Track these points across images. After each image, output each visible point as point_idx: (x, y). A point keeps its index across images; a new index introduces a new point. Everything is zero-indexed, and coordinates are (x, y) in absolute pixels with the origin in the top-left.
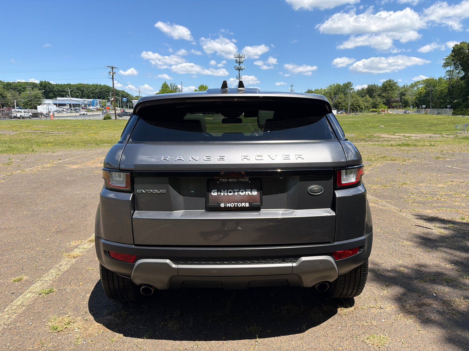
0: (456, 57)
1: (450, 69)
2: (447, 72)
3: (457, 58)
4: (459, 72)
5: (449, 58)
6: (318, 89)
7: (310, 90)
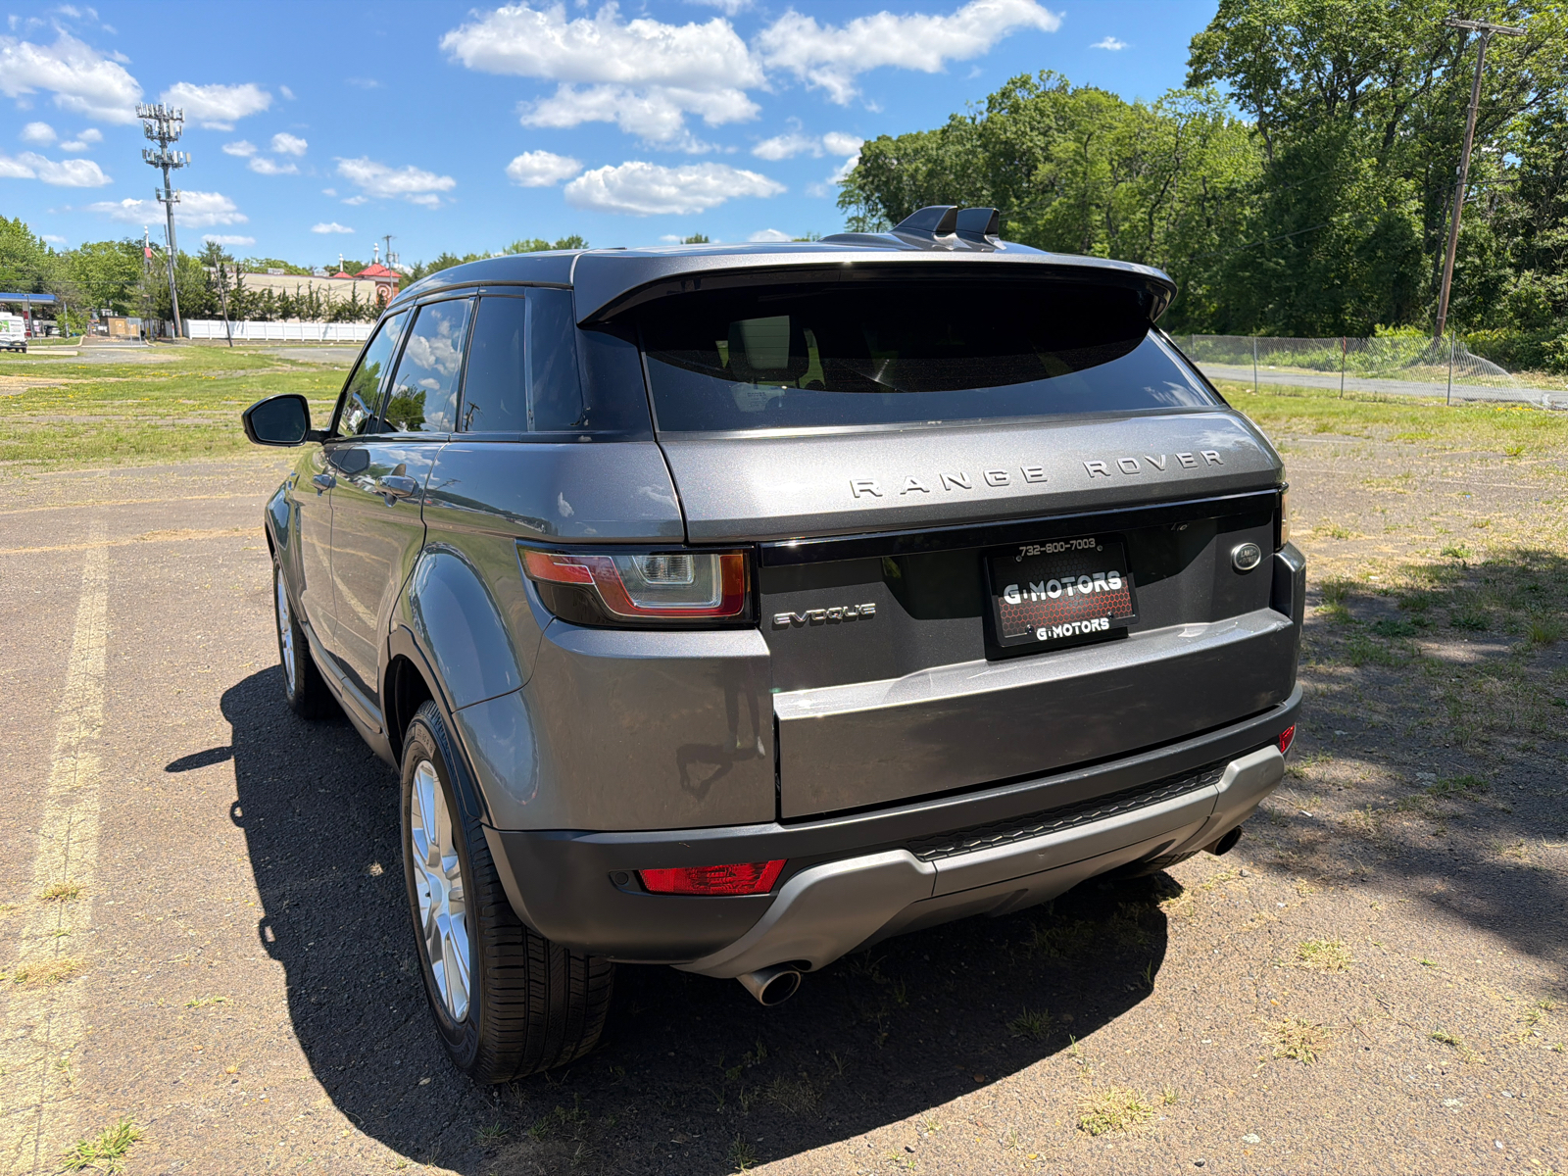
0: (870, 179)
1: (855, 214)
2: (850, 220)
3: (872, 182)
4: (880, 223)
5: (852, 180)
6: (474, 253)
7: (449, 255)
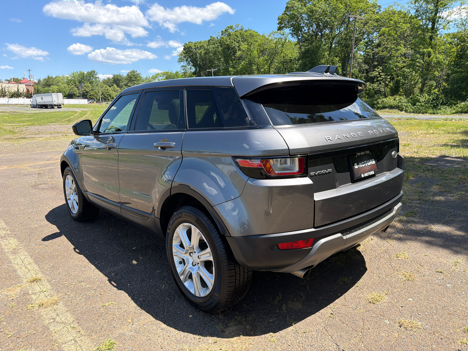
0: (187, 54)
1: (183, 65)
2: (182, 66)
3: (188, 55)
4: (191, 68)
5: (181, 55)
6: (59, 76)
7: (50, 76)
